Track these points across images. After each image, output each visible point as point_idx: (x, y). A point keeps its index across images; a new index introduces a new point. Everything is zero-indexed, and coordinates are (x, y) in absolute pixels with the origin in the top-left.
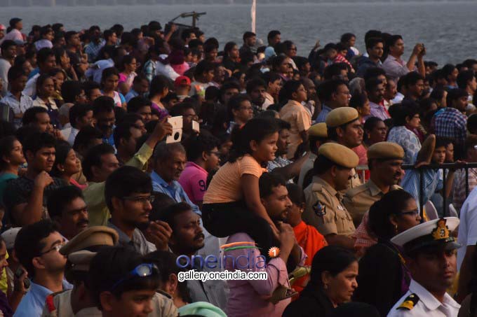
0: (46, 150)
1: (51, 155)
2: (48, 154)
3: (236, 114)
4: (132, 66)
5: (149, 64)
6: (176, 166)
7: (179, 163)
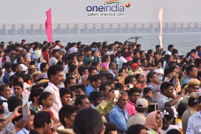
0: (67, 95)
1: (69, 98)
2: (68, 97)
3: (151, 80)
4: (109, 59)
5: (116, 58)
6: (123, 102)
7: (124, 100)
